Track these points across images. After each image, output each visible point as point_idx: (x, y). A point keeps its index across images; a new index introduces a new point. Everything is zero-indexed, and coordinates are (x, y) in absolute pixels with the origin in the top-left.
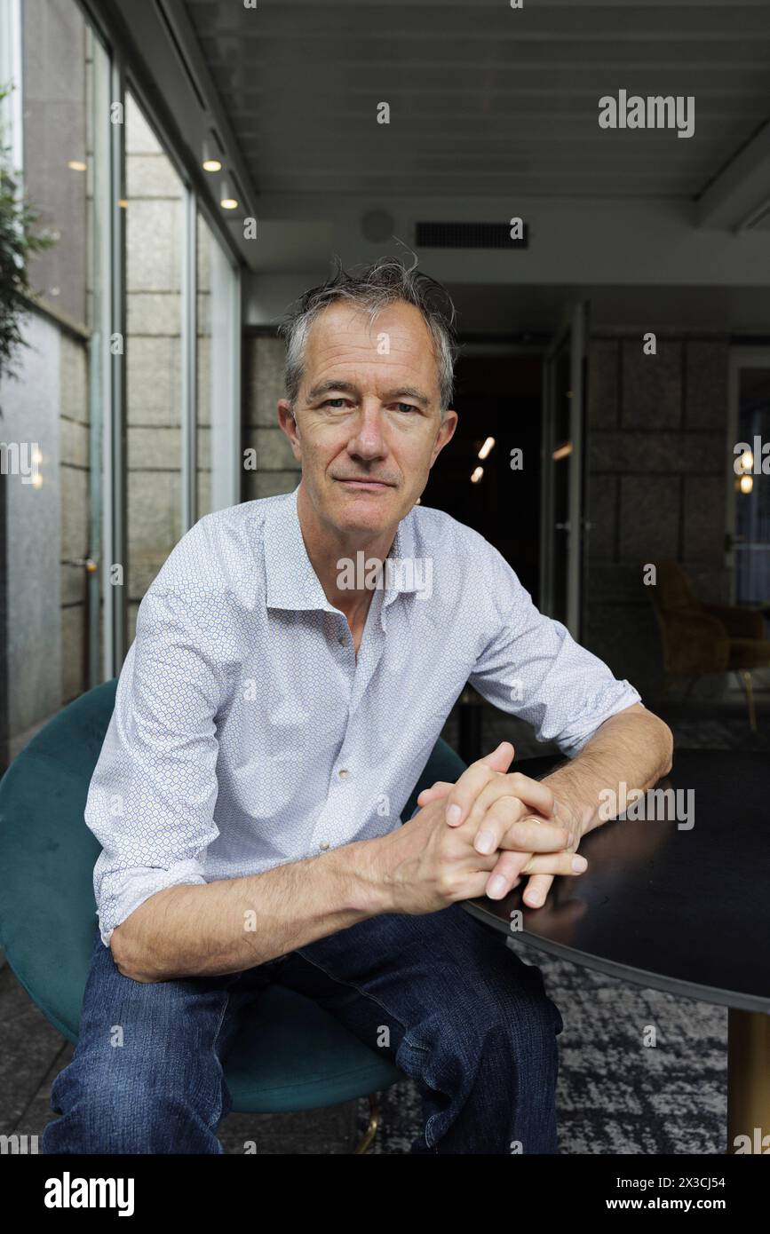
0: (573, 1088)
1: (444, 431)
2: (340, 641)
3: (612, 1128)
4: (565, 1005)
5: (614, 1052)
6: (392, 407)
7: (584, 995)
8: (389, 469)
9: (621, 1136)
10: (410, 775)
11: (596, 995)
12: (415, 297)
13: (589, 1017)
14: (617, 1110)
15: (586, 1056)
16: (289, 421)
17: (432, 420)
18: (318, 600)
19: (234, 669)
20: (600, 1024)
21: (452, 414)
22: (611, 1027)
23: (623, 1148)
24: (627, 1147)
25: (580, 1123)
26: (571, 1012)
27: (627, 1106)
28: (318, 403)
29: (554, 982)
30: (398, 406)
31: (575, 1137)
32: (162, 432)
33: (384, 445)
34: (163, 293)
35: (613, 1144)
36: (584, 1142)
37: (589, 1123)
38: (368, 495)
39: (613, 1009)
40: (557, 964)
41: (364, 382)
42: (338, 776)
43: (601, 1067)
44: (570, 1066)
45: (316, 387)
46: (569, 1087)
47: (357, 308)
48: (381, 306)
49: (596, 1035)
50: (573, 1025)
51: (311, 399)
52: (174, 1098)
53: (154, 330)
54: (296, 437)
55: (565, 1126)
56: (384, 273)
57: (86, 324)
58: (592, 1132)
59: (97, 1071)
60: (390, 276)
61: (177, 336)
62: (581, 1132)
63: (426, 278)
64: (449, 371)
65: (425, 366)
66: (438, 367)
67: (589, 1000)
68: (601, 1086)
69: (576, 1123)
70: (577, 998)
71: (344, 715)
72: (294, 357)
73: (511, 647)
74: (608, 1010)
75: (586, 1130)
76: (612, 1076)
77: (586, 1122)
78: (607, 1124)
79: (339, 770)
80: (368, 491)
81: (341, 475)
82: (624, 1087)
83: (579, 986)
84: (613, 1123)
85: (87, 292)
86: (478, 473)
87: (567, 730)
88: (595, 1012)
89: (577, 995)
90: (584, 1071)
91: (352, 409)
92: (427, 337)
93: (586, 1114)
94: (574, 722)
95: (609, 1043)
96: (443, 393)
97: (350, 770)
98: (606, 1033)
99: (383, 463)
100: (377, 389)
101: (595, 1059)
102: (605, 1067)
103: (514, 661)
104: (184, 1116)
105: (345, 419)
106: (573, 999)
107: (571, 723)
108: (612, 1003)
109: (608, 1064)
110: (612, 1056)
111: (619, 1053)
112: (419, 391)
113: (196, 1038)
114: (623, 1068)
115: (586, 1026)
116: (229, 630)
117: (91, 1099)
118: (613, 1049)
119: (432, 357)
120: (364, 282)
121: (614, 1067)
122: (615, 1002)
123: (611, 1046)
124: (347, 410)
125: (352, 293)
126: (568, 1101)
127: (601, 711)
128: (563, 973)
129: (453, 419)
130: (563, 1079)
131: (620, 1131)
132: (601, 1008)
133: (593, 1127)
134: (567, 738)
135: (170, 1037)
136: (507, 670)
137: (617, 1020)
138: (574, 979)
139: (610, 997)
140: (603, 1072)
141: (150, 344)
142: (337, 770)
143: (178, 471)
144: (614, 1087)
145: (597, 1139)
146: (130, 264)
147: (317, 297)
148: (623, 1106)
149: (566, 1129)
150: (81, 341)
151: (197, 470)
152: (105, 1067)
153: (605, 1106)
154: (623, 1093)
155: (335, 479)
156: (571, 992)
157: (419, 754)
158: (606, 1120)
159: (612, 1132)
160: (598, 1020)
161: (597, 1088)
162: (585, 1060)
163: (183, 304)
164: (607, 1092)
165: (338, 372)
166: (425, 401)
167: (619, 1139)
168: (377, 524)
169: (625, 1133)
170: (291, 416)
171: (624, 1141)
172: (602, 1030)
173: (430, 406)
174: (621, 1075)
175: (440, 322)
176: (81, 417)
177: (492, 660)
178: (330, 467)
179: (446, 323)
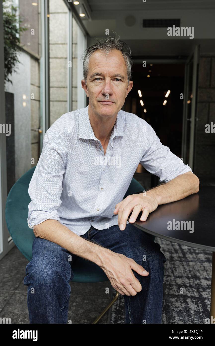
0: (178, 289)
1: (129, 87)
2: (100, 149)
3: (189, 300)
4: (178, 266)
5: (192, 280)
6: (114, 80)
7: (184, 263)
8: (114, 98)
9: (191, 302)
10: (123, 190)
11: (188, 264)
12: (119, 48)
13: (185, 270)
14: (191, 296)
15: (183, 280)
16: (85, 86)
17: (125, 83)
18: (92, 136)
19: (66, 155)
20: (189, 272)
21: (131, 82)
22: (192, 273)
23: (191, 306)
24: (193, 306)
25: (179, 298)
26: (180, 268)
27: (194, 295)
28: (93, 80)
29: (176, 259)
30: (116, 79)
31: (177, 302)
32: (62, 89)
33: (112, 91)
34: (62, 44)
35: (188, 304)
36: (180, 303)
37: (182, 299)
38: (107, 106)
39: (193, 268)
40: (177, 254)
41: (105, 73)
42: (101, 189)
43: (187, 284)
44: (178, 283)
45: (92, 75)
46: (177, 288)
47: (103, 51)
48: (110, 51)
49: (187, 275)
50: (180, 271)
51: (91, 78)
52: (58, 271)
53: (59, 56)
54: (87, 90)
55: (175, 299)
56: (110, 41)
57: (38, 54)
58: (183, 301)
59: (38, 263)
60: (112, 42)
61: (66, 58)
62: (179, 301)
63: (122, 42)
64: (130, 69)
65: (123, 67)
66: (127, 68)
67: (186, 265)
68: (187, 289)
69: (178, 298)
70: (182, 264)
71: (101, 171)
72: (86, 66)
73: (153, 154)
74: (192, 268)
75: (181, 300)
76: (191, 286)
77: (181, 298)
78: (188, 299)
79: (101, 188)
80: (107, 105)
81: (100, 100)
82: (194, 289)
83: (183, 261)
84: (189, 299)
85: (39, 44)
86: (165, 102)
87: (167, 178)
88: (187, 268)
89: (183, 263)
90: (182, 284)
91: (102, 81)
92: (123, 59)
93: (181, 296)
94: (169, 176)
95: (191, 277)
96: (128, 75)
97: (104, 188)
98: (190, 274)
99: (111, 96)
100: (109, 75)
101: (186, 281)
102: (189, 284)
103: (153, 158)
104: (60, 276)
105: (101, 84)
106: (181, 264)
107: (168, 176)
108: (193, 266)
109: (190, 283)
110: (191, 281)
111: (194, 280)
112: (121, 75)
113: (64, 257)
114: (194, 284)
115: (184, 272)
116: (64, 144)
117: (36, 270)
118: (192, 279)
119: (124, 65)
120: (104, 44)
121: (191, 284)
122: (195, 266)
123: (191, 278)
124: (101, 81)
125: (101, 47)
126: (176, 292)
127: (177, 173)
128: (179, 257)
129: (132, 83)
130: (176, 286)
131: (191, 301)
132: (189, 267)
133: (183, 300)
134: (167, 181)
135: (57, 256)
136: (152, 161)
137: (194, 271)
138: (182, 259)
139: (193, 264)
140: (188, 285)
141: (58, 61)
142: (100, 188)
143: (66, 101)
144: (191, 289)
145: (184, 303)
146: (51, 34)
147: (91, 49)
148: (193, 295)
149: (175, 300)
150: (37, 60)
151: (72, 101)
152: (40, 262)
153: (187, 294)
154: (194, 291)
155: (99, 101)
156: (181, 262)
157: (125, 184)
158: (187, 298)
159: (189, 301)
160: (188, 270)
161: (186, 289)
162: (183, 281)
163: (68, 47)
164: (189, 291)
165: (98, 70)
166: (123, 78)
167: (191, 303)
168: (111, 114)
169: (193, 302)
170: (85, 84)
171: (192, 304)
172: (189, 274)
173: (124, 79)
174: (194, 286)
175: (127, 55)
176: (37, 84)
177: (147, 158)
178: (97, 98)
179: (129, 55)
